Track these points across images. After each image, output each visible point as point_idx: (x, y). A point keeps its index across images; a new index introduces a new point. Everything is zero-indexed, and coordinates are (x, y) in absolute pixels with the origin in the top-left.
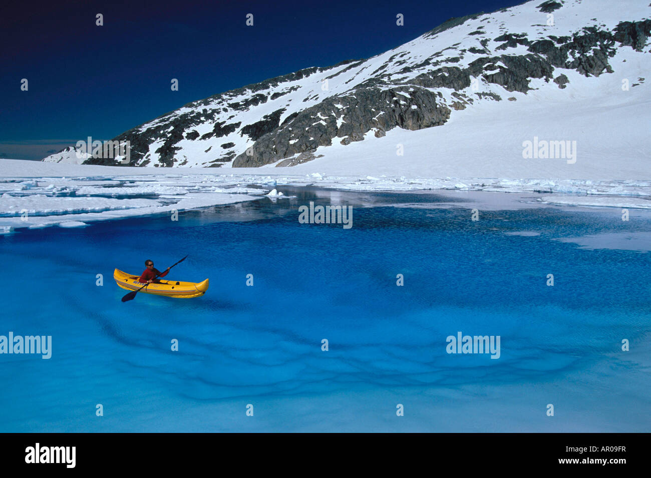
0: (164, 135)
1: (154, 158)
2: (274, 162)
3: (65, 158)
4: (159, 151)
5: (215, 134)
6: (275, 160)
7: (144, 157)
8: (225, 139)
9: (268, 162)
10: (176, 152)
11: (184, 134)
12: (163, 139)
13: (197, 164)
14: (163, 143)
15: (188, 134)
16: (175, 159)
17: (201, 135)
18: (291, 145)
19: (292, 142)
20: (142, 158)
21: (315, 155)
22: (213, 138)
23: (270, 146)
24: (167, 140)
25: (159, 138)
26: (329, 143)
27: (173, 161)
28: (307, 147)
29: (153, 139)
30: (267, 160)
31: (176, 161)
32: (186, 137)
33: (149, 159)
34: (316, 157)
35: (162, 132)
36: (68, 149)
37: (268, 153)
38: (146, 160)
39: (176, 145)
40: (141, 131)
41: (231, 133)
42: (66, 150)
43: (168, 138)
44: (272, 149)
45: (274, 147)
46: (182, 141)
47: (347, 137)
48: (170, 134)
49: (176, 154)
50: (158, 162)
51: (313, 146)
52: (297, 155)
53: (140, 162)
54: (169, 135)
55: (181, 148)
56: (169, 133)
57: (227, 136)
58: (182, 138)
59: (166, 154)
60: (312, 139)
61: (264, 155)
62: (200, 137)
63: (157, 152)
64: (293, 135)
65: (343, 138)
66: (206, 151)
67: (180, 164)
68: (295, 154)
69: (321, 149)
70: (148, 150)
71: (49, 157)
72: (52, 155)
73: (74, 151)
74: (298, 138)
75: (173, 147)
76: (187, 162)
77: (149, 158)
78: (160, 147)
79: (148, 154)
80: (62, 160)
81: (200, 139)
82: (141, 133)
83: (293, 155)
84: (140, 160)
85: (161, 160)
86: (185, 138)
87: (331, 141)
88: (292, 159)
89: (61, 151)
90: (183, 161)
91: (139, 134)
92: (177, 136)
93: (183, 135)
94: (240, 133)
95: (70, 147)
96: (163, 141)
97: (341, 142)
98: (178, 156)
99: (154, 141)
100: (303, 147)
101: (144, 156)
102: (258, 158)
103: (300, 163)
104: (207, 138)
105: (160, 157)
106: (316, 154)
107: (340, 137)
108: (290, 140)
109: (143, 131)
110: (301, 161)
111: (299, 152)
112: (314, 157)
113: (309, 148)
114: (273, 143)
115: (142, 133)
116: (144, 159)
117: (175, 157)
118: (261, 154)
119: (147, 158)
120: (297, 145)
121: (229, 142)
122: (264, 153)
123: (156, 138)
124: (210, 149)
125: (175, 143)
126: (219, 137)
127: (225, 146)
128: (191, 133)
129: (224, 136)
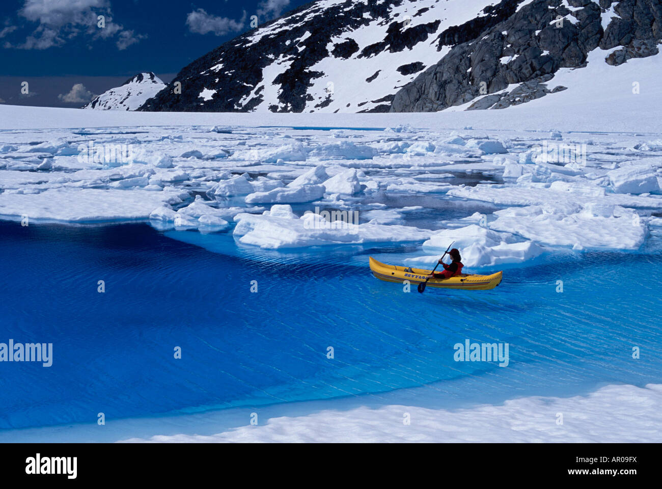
0: (292, 49)
1: (271, 92)
2: (464, 101)
3: (134, 94)
4: (279, 80)
5: (389, 46)
6: (468, 96)
7: (253, 92)
8: (407, 56)
9: (455, 102)
10: (312, 81)
11: (330, 47)
12: (289, 57)
13: (348, 105)
14: (287, 65)
15: (337, 46)
16: (309, 95)
17: (362, 47)
18: (503, 66)
19: (504, 60)
20: (248, 94)
21: (548, 88)
22: (385, 54)
23: (462, 68)
24: (296, 59)
25: (282, 55)
26: (582, 62)
27: (303, 101)
28: (534, 69)
29: (271, 56)
30: (453, 97)
31: (311, 98)
32: (333, 52)
33: (261, 96)
34: (549, 92)
35: (288, 43)
36: (140, 78)
37: (455, 81)
38: (255, 96)
39: (312, 69)
40: (251, 42)
41: (420, 43)
42: (136, 79)
43: (299, 54)
44: (465, 76)
45: (469, 70)
46: (325, 59)
47: (620, 48)
48: (304, 47)
49: (312, 85)
50: (276, 102)
51: (549, 68)
52: (511, 87)
53: (244, 100)
54: (301, 49)
55: (322, 74)
56: (301, 44)
57: (411, 49)
58: (325, 54)
59: (293, 86)
60: (546, 53)
61: (448, 87)
62: (359, 53)
63: (275, 82)
64: (509, 46)
65: (610, 51)
66: (369, 80)
67: (317, 106)
68: (510, 85)
69: (563, 75)
70: (260, 78)
71: (108, 92)
72: (112, 90)
73: (150, 81)
74: (518, 52)
75: (307, 71)
76: (331, 101)
77: (260, 93)
78: (283, 72)
79: (260, 85)
80: (130, 97)
81: (360, 57)
82: (250, 44)
83: (506, 87)
84: (244, 96)
85: (283, 98)
86: (330, 54)
87: (585, 57)
88: (500, 96)
89: (127, 83)
90: (323, 99)
91: (246, 48)
92: (316, 51)
93: (327, 48)
94: (437, 43)
95: (143, 74)
96: (290, 60)
97: (606, 59)
98: (316, 89)
99: (272, 61)
100: (526, 71)
101: (253, 89)
102: (436, 92)
103: (514, 103)
104: (373, 54)
105: (281, 91)
106: (551, 84)
107: (605, 48)
108: (502, 56)
109: (254, 42)
110: (517, 99)
111: (518, 82)
112: (544, 92)
113: (538, 72)
114: (467, 62)
115: (252, 45)
116: (252, 95)
117: (309, 90)
118: (443, 85)
119: (256, 93)
120: (514, 67)
121: (414, 61)
122: (449, 82)
123: (277, 56)
124: (377, 74)
125: (312, 65)
126: (395, 51)
127: (405, 70)
128: (342, 44)
129: (406, 49)
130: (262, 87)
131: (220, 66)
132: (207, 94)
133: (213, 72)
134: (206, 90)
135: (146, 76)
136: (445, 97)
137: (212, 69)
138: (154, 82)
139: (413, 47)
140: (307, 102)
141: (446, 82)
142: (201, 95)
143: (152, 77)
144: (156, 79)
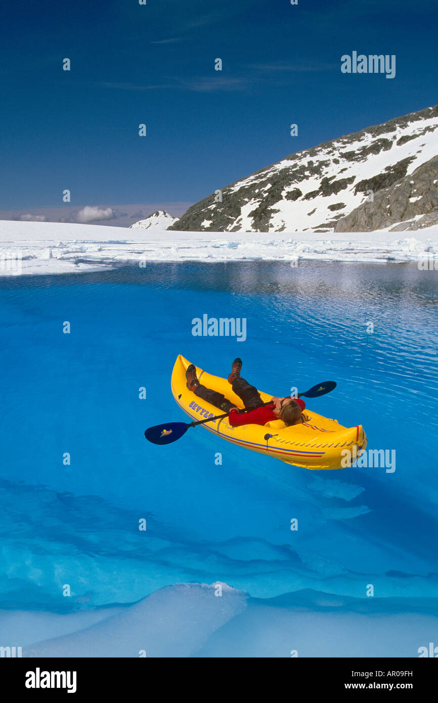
0: (259, 195)
1: (247, 222)
2: (386, 226)
3: (153, 224)
4: (253, 214)
5: (322, 192)
6: (388, 223)
7: (235, 222)
8: (334, 199)
9: (379, 227)
10: (272, 215)
11: (284, 194)
12: (258, 200)
13: (296, 230)
14: (257, 205)
15: (288, 193)
16: (271, 224)
17: (304, 194)
18: (412, 204)
19: (412, 200)
20: (232, 224)
22: (319, 198)
23: (383, 205)
24: (262, 202)
25: (253, 199)
27: (268, 227)
28: (433, 206)
29: (246, 200)
30: (377, 225)
31: (272, 226)
32: (286, 197)
33: (241, 225)
35: (257, 191)
36: (157, 214)
37: (379, 215)
38: (237, 225)
39: (273, 207)
40: (233, 190)
41: (342, 191)
42: (154, 215)
43: (264, 198)
44: (385, 210)
45: (388, 206)
46: (281, 202)
48: (267, 194)
49: (273, 218)
50: (250, 228)
52: (418, 217)
53: (230, 227)
54: (265, 195)
55: (279, 211)
56: (265, 192)
57: (336, 194)
58: (281, 198)
59: (261, 218)
61: (374, 217)
62: (303, 197)
63: (249, 216)
64: (415, 190)
66: (309, 214)
67: (276, 231)
68: (416, 216)
70: (239, 214)
71: (137, 223)
72: (140, 221)
73: (164, 216)
74: (422, 195)
75: (269, 209)
76: (285, 228)
77: (240, 223)
78: (254, 209)
79: (239, 218)
80: (151, 226)
81: (303, 199)
82: (233, 192)
83: (413, 217)
84: (230, 225)
85: (254, 226)
86: (284, 198)
88: (411, 223)
89: (150, 217)
90: (280, 227)
91: (230, 195)
92: (275, 196)
93: (282, 194)
94: (354, 190)
95: (159, 212)
96: (258, 202)
98: (275, 220)
99: (247, 202)
100: (428, 207)
101: (235, 220)
102: (366, 221)
103: (421, 227)
104: (312, 198)
105: (253, 221)
108: (410, 197)
109: (235, 191)
110: (423, 225)
111: (422, 214)
113: (436, 208)
114: (387, 201)
115: (234, 193)
116: (235, 224)
117: (271, 221)
118: (370, 216)
119: (238, 223)
120: (420, 204)
121: (339, 202)
122: (375, 215)
123: (250, 199)
124: (314, 211)
125: (272, 205)
126: (326, 196)
127: (333, 208)
128: (292, 192)
129: (333, 194)
130: (241, 219)
131: (214, 206)
132: (206, 223)
133: (210, 211)
134: (205, 221)
135: (161, 213)
136: (372, 224)
137: (209, 207)
138: (166, 216)
139: (338, 193)
140: (270, 228)
141: (372, 214)
142: (203, 224)
143: (165, 213)
144: (167, 214)
